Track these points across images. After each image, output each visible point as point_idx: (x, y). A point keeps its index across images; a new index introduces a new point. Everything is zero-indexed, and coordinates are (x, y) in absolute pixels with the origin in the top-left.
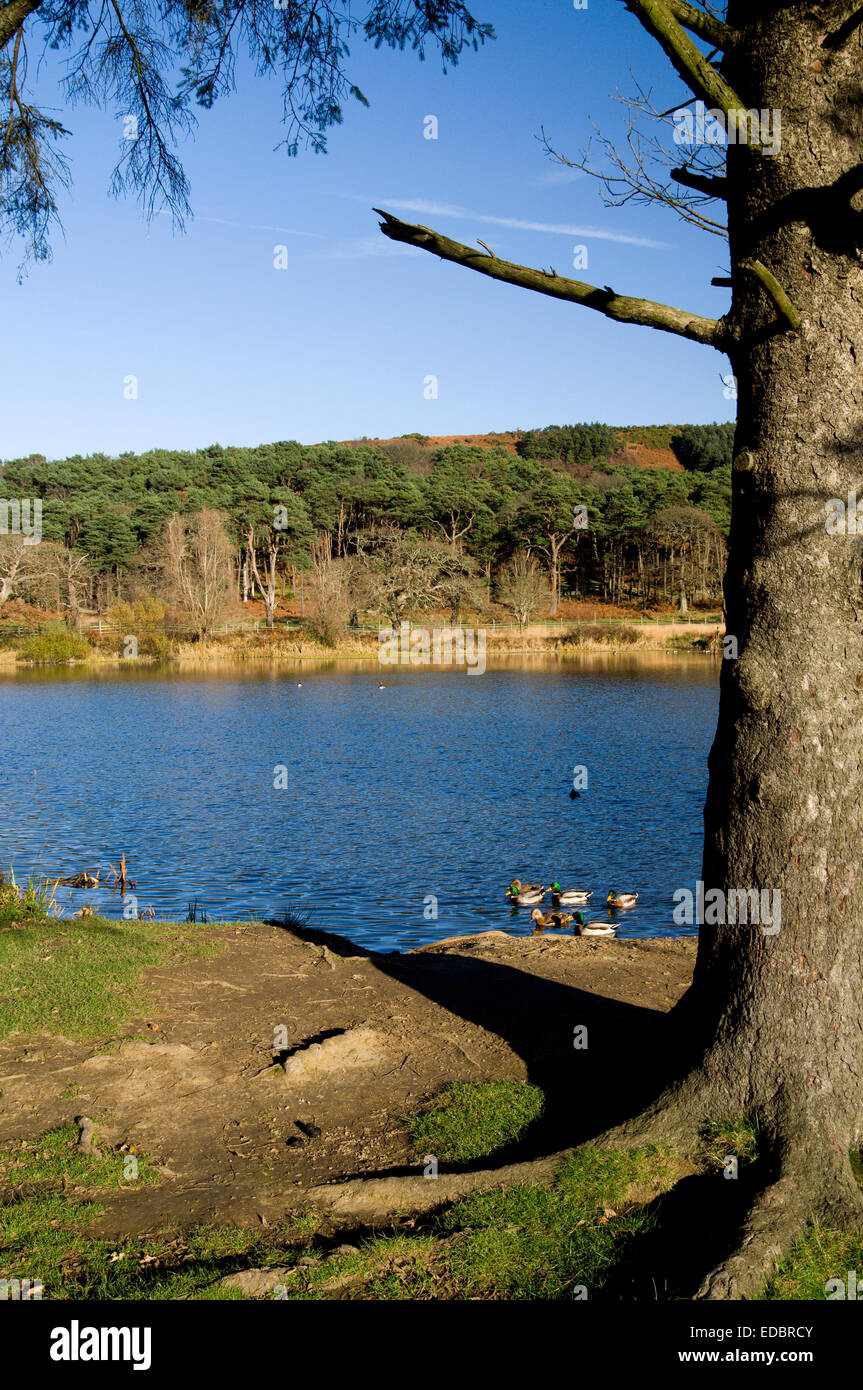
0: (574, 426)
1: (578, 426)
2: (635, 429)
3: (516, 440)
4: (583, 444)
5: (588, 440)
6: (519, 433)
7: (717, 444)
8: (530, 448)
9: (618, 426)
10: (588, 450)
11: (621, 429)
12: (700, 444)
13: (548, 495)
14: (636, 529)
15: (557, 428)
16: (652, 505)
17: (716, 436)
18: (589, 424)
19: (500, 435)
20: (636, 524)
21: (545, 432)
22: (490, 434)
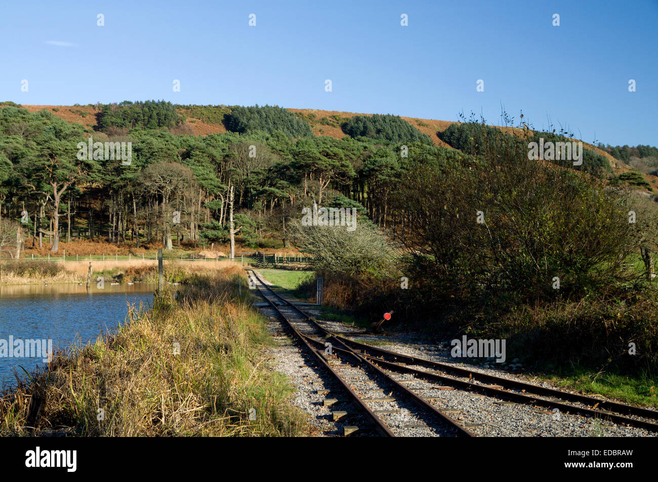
0: (144, 102)
1: (147, 103)
2: (196, 107)
3: (97, 111)
4: (150, 117)
5: (155, 113)
6: (100, 106)
7: (257, 121)
8: (107, 119)
9: (182, 104)
10: (154, 122)
11: (184, 107)
12: (245, 121)
13: (49, 148)
14: (130, 180)
15: (130, 103)
16: (147, 162)
17: (256, 115)
18: (156, 101)
19: (84, 107)
20: (130, 176)
21: (120, 106)
22: (75, 105)
